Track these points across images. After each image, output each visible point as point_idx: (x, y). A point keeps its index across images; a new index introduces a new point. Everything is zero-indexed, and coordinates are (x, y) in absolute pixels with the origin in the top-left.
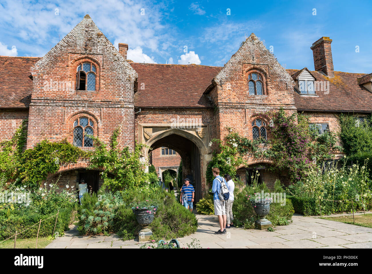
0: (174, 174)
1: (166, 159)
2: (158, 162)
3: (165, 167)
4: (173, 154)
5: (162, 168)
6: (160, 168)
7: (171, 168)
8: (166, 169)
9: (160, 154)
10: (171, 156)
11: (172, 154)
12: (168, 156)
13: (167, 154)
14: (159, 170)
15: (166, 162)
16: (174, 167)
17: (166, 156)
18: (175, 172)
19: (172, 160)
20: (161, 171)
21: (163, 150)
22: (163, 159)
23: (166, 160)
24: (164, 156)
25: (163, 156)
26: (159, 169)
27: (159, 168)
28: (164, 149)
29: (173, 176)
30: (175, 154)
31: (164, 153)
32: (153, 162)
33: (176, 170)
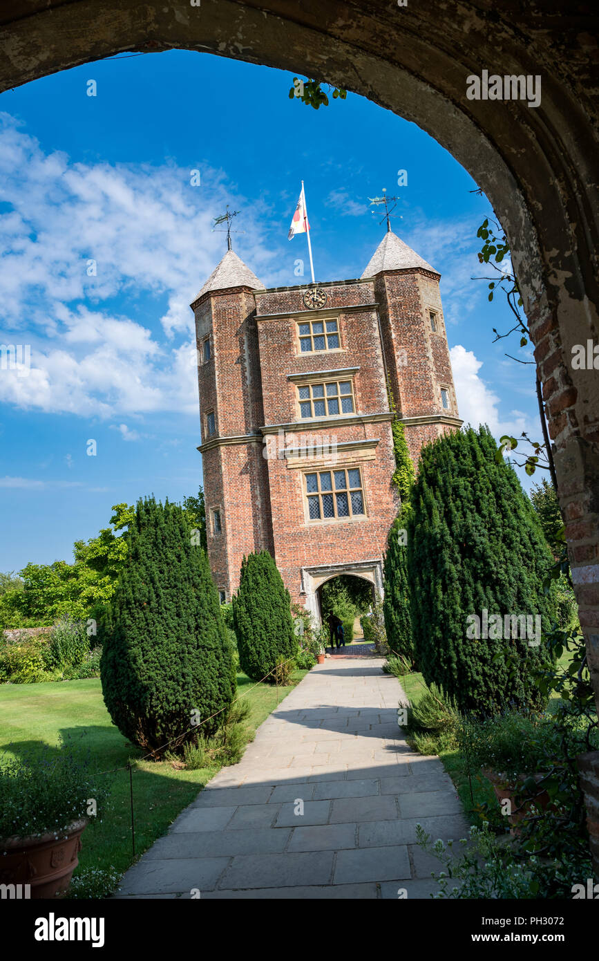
0: (362, 595)
1: (328, 533)
2: (296, 550)
3: (328, 567)
4: (355, 513)
5: (314, 572)
6: (306, 570)
7: (349, 570)
8: (332, 572)
9: (301, 517)
10: (345, 520)
11: (348, 515)
12: (335, 521)
13: (330, 513)
14: (302, 578)
15: (327, 547)
16: (363, 564)
17: (324, 522)
18: (367, 585)
19: (354, 538)
20: (312, 584)
21: (313, 502)
22: (316, 534)
23: (329, 539)
24: (317, 523)
25: (313, 524)
26: (302, 574)
27: (304, 572)
28: (317, 496)
29: (360, 602)
30: (363, 513)
31: (319, 514)
32: (276, 551)
33: (369, 576)
